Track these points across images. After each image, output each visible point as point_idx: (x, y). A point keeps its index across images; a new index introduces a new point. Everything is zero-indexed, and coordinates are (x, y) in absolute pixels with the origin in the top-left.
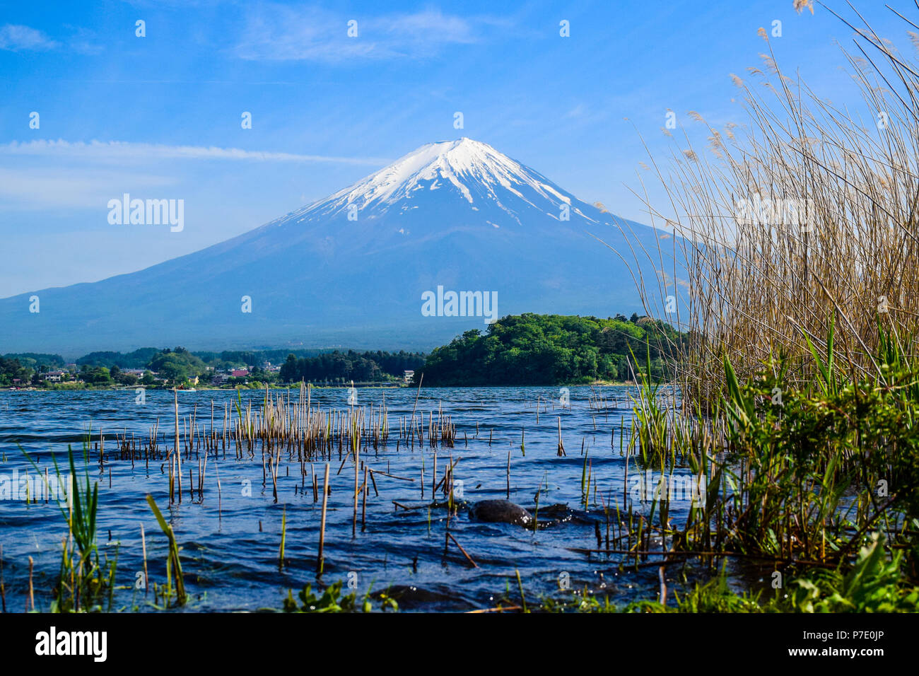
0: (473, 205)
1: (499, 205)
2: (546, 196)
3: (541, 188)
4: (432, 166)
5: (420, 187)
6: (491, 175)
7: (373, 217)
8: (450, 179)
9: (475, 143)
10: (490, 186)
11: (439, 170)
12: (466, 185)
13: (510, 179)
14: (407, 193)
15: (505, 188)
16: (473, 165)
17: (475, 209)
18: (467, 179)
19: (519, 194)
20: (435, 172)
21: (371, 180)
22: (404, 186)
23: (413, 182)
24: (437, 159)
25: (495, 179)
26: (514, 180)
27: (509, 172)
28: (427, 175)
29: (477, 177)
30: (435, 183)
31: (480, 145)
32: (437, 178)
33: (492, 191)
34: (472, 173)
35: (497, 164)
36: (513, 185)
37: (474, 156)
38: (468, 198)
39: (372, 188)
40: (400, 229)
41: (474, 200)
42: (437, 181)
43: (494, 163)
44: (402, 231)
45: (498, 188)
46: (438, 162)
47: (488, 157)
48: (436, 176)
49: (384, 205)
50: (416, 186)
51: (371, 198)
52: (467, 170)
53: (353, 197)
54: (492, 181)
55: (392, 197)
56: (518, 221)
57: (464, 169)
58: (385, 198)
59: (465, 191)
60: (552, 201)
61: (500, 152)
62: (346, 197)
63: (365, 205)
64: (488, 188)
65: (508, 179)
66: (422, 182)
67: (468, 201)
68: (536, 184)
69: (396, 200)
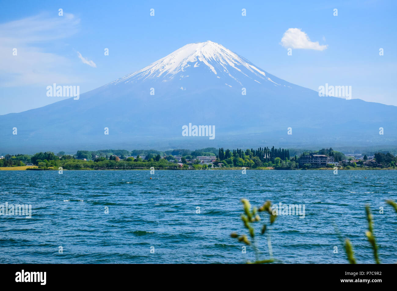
0: (218, 75)
1: (230, 75)
2: (252, 71)
3: (249, 67)
4: (194, 55)
5: (188, 66)
6: (224, 60)
7: (165, 81)
8: (204, 61)
9: (215, 43)
10: (224, 66)
11: (197, 57)
12: (212, 65)
13: (234, 62)
14: (182, 69)
15: (231, 66)
16: (215, 55)
17: (218, 77)
18: (213, 62)
19: (239, 70)
20: (196, 58)
21: (162, 62)
22: (180, 65)
23: (185, 63)
24: (196, 51)
25: (227, 62)
26: (236, 63)
27: (233, 59)
28: (192, 59)
29: (217, 61)
30: (196, 64)
31: (217, 44)
32: (197, 61)
33: (226, 68)
34: (214, 59)
35: (227, 55)
36: (236, 65)
37: (215, 50)
38: (214, 72)
39: (163, 66)
40: (181, 87)
41: (217, 73)
42: (197, 63)
43: (225, 54)
44: (182, 88)
45: (229, 67)
46: (197, 53)
47: (222, 51)
48: (196, 60)
49: (170, 75)
50: (187, 65)
51: (163, 71)
52: (212, 58)
53: (153, 70)
54: (225, 63)
55: (175, 70)
56: (241, 84)
57: (210, 57)
58: (170, 71)
59: (212, 68)
60: (256, 74)
61: (227, 48)
62: (150, 70)
63: (160, 75)
64: (224, 67)
65: (233, 62)
66: (189, 63)
67: (214, 73)
68: (247, 65)
69: (177, 72)
